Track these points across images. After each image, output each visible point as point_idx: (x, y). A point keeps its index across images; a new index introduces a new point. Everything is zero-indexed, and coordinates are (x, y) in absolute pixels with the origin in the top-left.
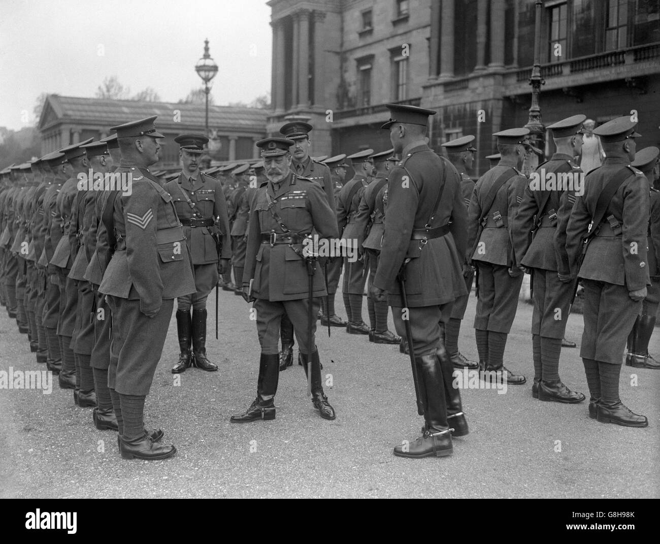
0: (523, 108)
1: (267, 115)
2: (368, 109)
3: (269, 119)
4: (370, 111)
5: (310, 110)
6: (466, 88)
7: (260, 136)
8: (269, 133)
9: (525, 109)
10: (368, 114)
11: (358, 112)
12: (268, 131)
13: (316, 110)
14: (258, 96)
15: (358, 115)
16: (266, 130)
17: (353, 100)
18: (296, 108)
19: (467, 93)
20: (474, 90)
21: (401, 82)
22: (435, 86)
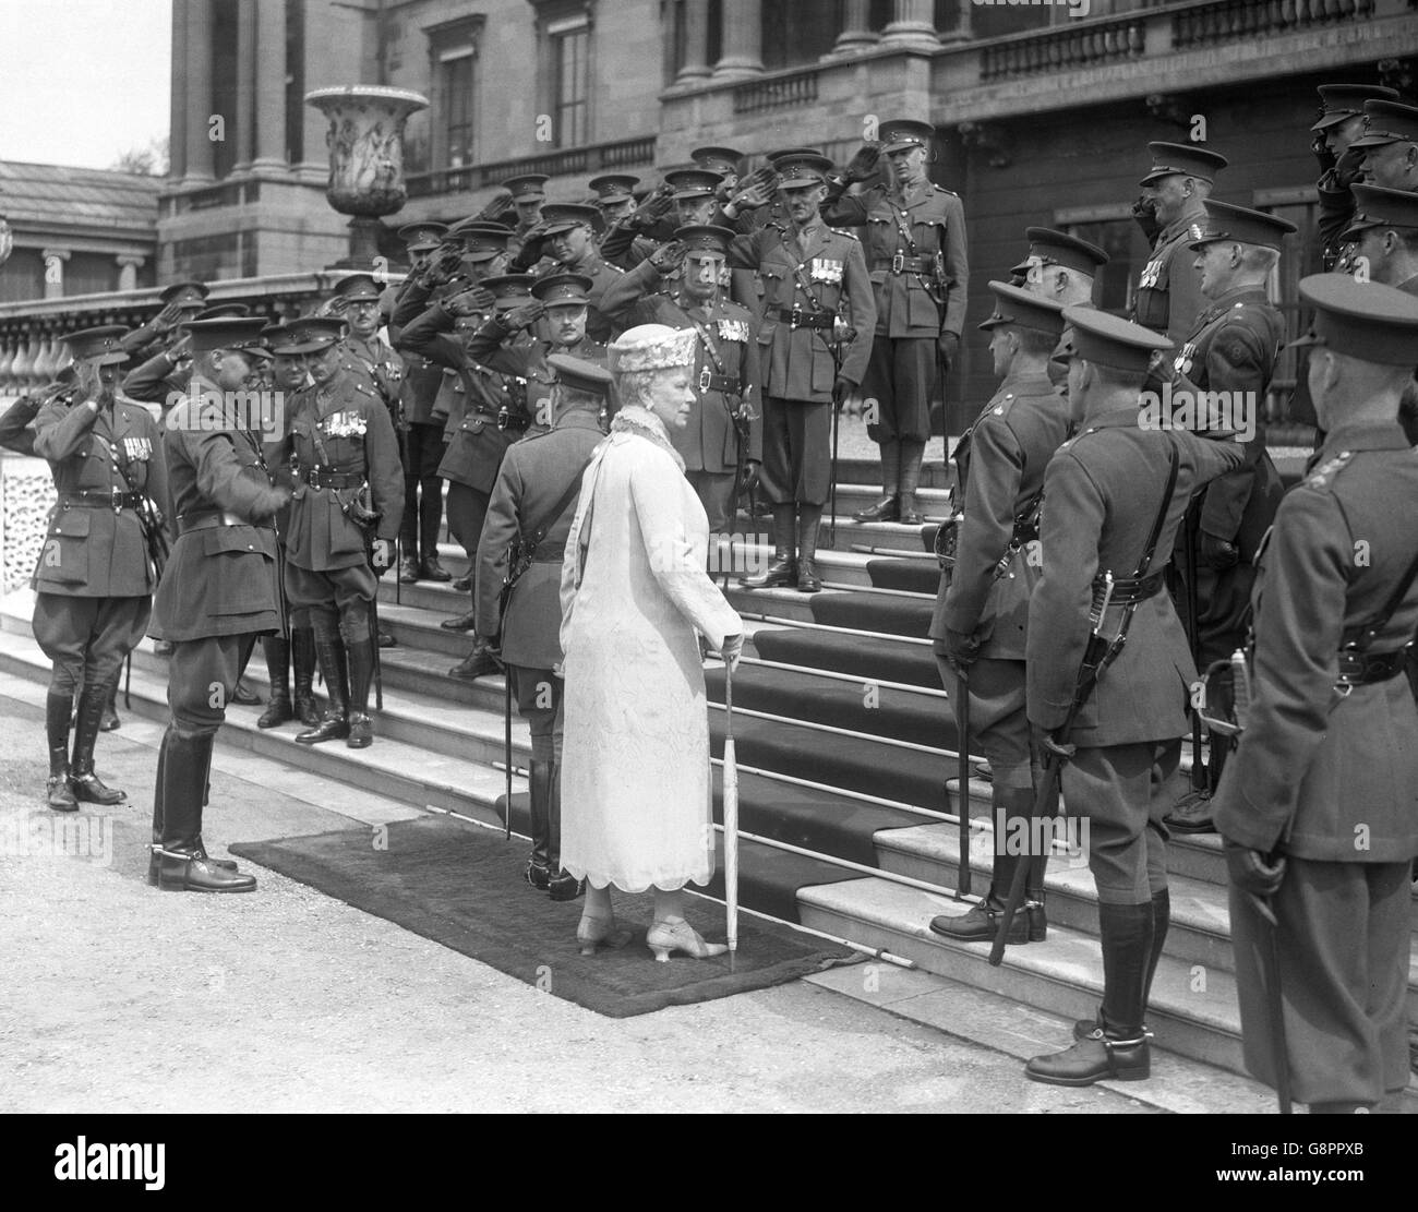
0: (992, 163)
1: (157, 191)
2: (464, 173)
3: (164, 201)
4: (476, 180)
5: (292, 177)
6: (811, 98)
7: (140, 252)
8: (163, 245)
9: (1000, 167)
10: (464, 188)
11: (435, 185)
12: (162, 238)
13: (307, 177)
14: (126, 152)
15: (438, 193)
16: (156, 233)
17: (418, 149)
18: (248, 169)
19: (815, 114)
20: (837, 106)
21: (567, 97)
22: (702, 94)
